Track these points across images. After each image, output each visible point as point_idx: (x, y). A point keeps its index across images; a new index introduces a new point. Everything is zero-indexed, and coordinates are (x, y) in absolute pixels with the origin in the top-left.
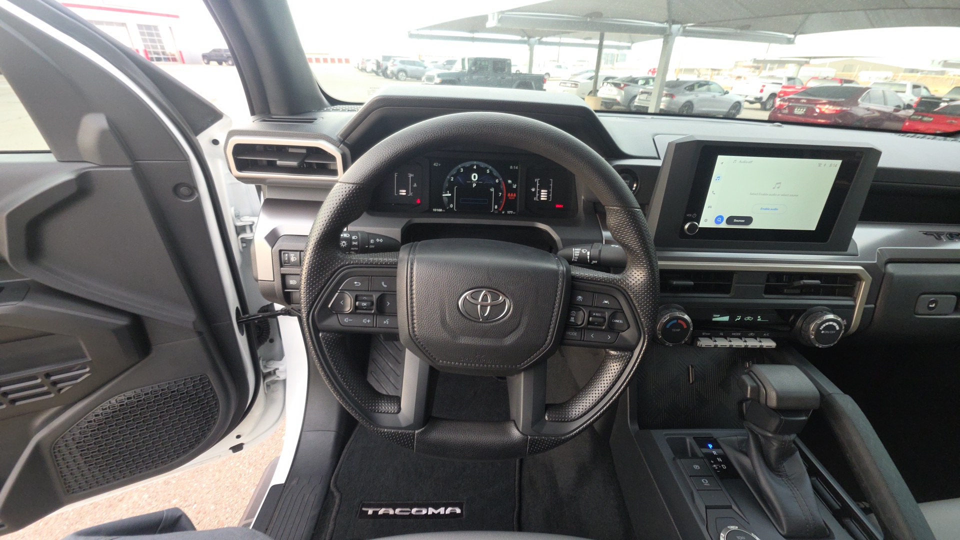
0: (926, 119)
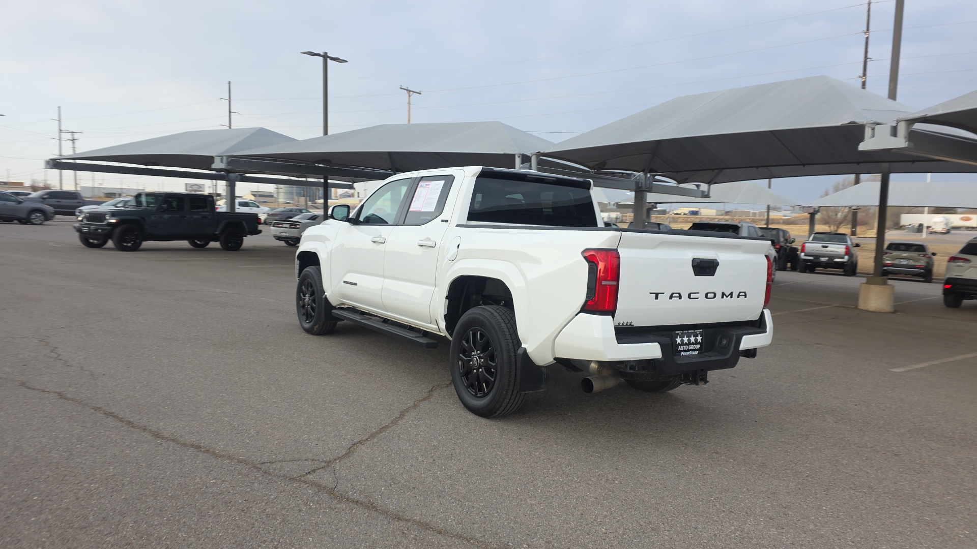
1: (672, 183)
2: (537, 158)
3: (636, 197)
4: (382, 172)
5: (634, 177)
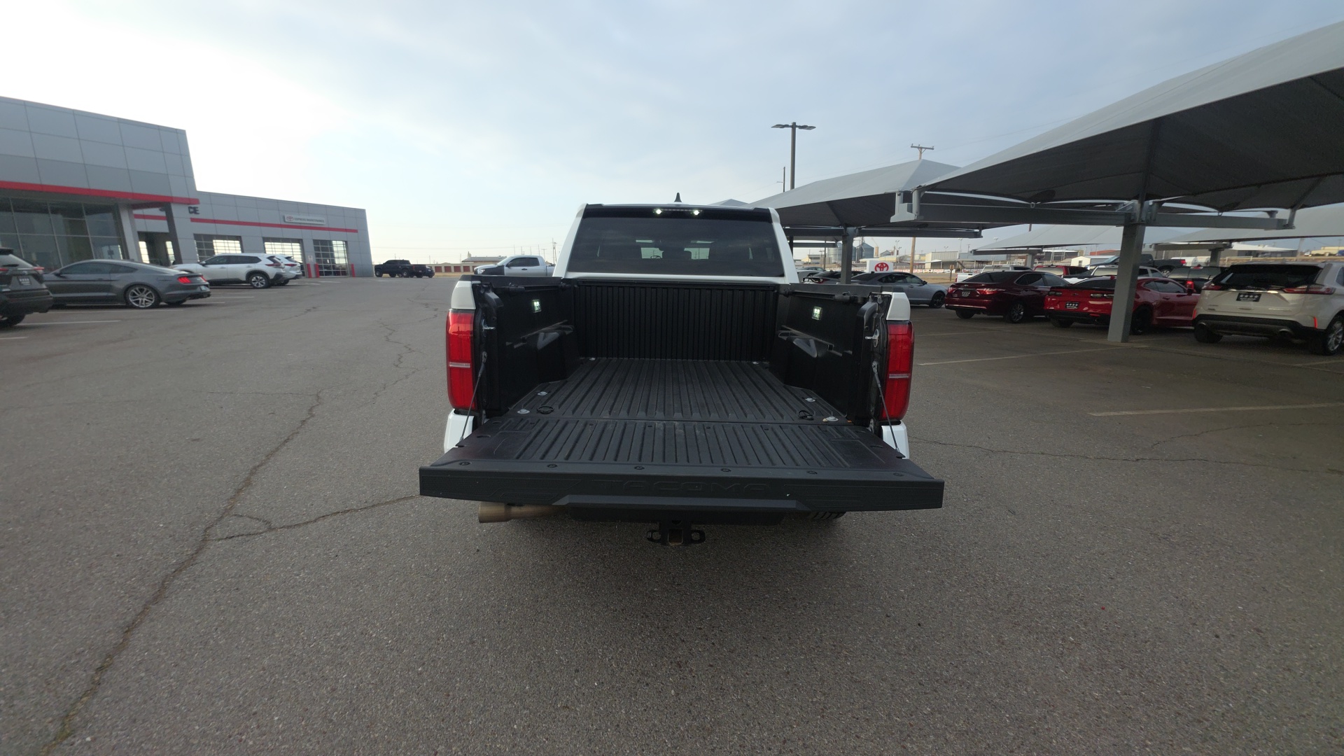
1: (1214, 213)
2: (919, 194)
3: (1124, 234)
4: (833, 228)
5: (1121, 207)
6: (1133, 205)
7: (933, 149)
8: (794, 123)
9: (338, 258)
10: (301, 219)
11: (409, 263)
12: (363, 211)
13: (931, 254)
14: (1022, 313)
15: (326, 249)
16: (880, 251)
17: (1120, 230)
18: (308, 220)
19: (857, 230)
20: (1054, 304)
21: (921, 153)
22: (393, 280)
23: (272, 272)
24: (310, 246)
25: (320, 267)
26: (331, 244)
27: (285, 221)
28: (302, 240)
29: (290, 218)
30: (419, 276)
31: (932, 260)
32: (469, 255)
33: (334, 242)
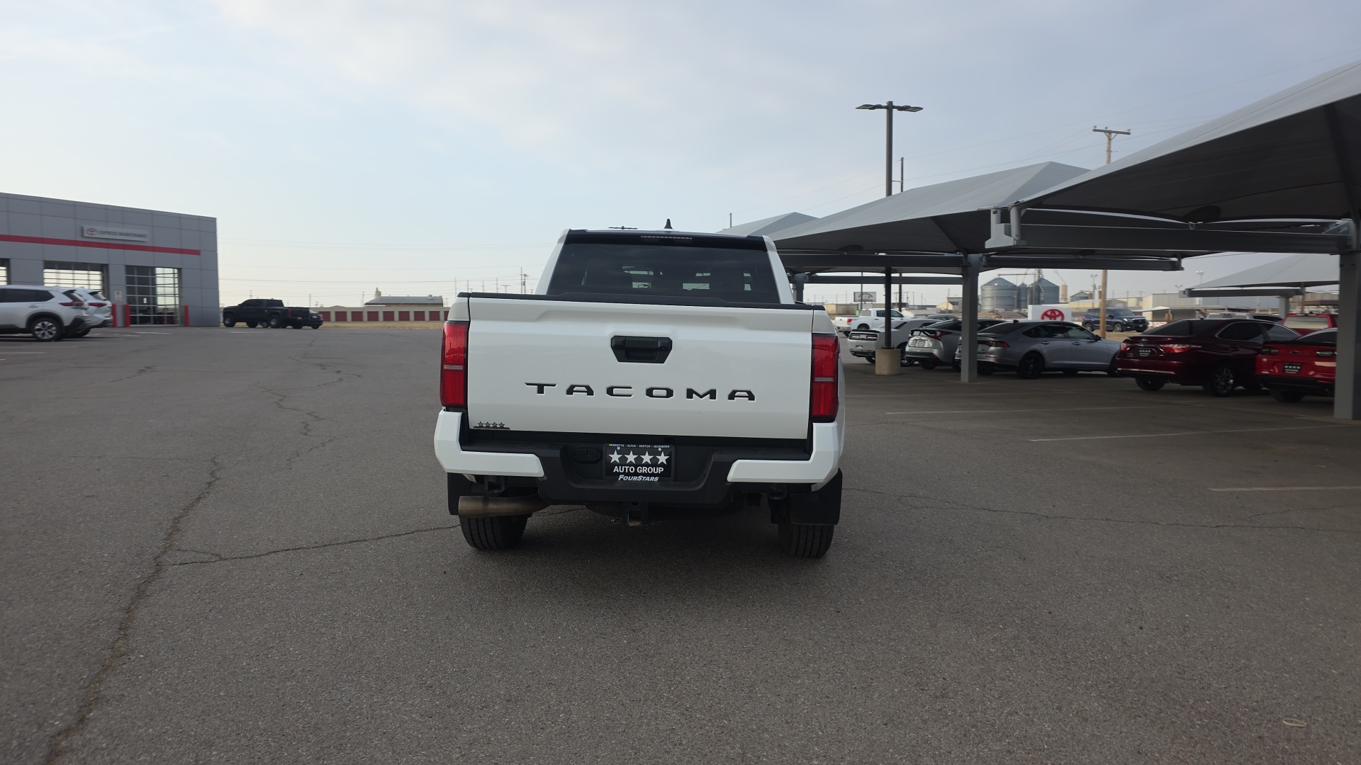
0: (1273, 351)
2: (1019, 211)
3: (1342, 265)
4: (946, 255)
5: (1332, 228)
6: (1347, 225)
7: (1129, 134)
8: (891, 103)
9: (164, 295)
10: (108, 233)
11: (282, 305)
12: (212, 221)
13: (1151, 298)
14: (1231, 381)
15: (145, 281)
16: (1071, 293)
17: (1336, 259)
18: (121, 234)
19: (984, 259)
20: (1269, 366)
21: (1110, 139)
22: (252, 331)
23: (68, 315)
24: (119, 276)
25: (133, 310)
26: (154, 274)
27: (83, 236)
28: (107, 265)
29: (92, 230)
30: (297, 326)
31: (1154, 306)
32: (378, 293)
33: (159, 270)
